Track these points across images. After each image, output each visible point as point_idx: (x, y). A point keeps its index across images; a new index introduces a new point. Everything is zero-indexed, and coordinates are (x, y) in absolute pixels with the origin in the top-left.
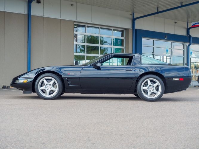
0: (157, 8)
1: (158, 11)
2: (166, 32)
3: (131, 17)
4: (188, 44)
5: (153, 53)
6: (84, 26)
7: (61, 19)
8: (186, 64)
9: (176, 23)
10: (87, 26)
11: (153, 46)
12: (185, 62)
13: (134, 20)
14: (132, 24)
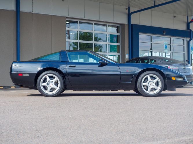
0: (154, 1)
1: (155, 5)
2: (165, 27)
3: (127, 11)
4: (188, 39)
5: (151, 49)
6: (76, 22)
7: (52, 14)
8: (187, 61)
9: (175, 17)
10: (80, 22)
11: (151, 42)
12: (186, 59)
13: (129, 15)
14: (128, 19)
